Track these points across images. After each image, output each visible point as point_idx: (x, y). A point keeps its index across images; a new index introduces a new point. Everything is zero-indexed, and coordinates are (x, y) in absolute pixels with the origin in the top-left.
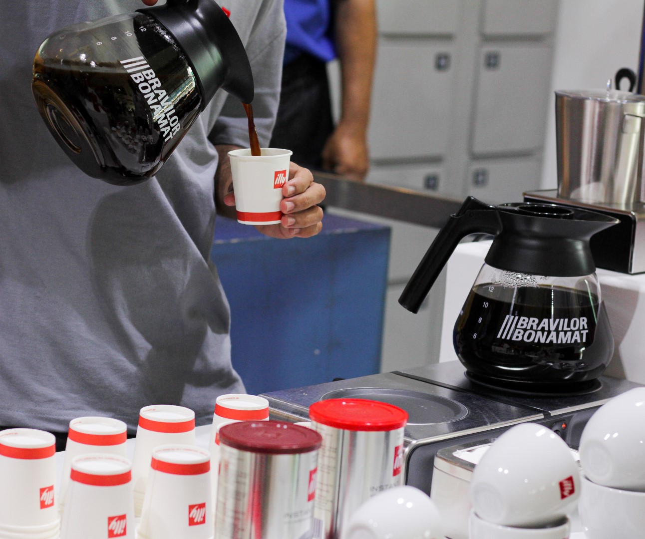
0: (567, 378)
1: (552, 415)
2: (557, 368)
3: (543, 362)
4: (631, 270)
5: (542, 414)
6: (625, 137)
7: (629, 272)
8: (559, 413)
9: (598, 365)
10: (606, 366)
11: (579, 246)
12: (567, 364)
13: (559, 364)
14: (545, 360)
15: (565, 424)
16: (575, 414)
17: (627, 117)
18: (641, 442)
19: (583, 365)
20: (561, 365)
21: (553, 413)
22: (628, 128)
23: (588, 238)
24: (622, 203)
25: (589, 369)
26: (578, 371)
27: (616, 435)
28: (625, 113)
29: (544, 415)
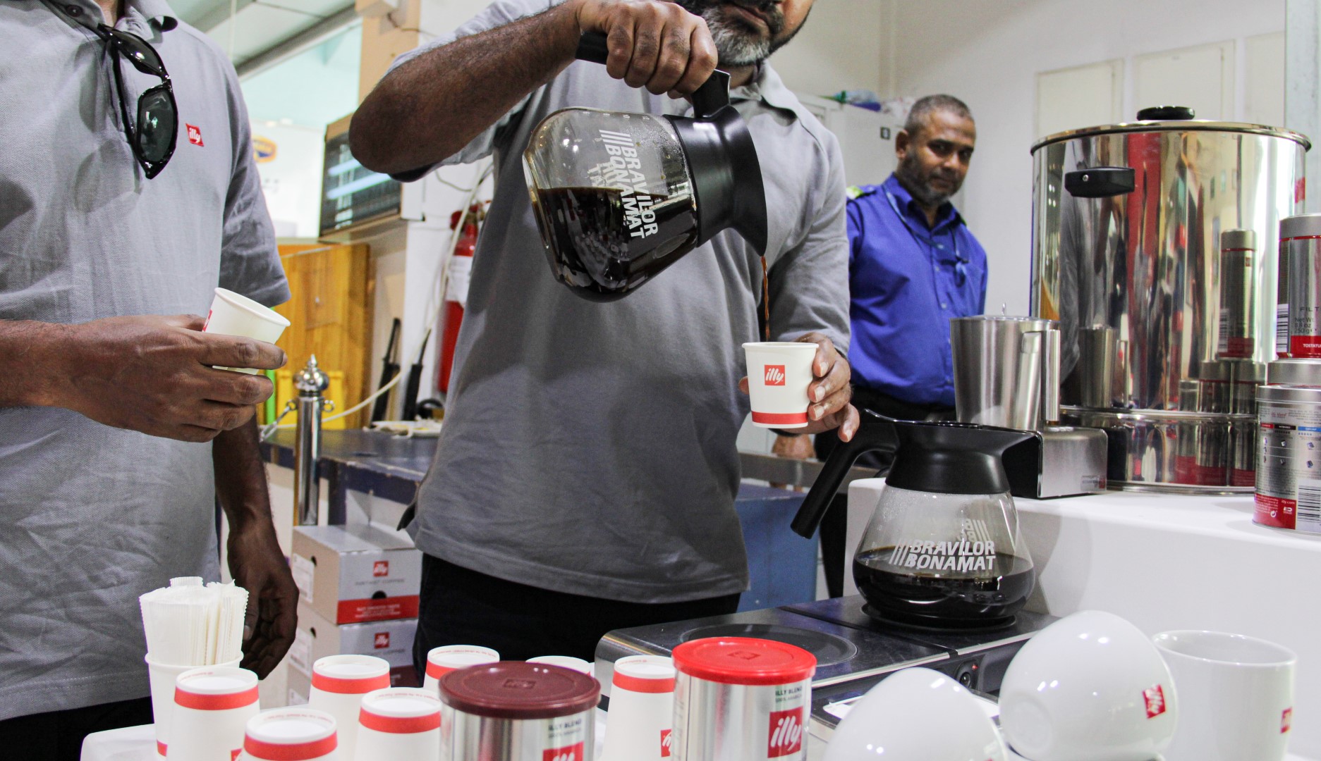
0: (983, 611)
1: (959, 654)
2: (970, 600)
3: (953, 594)
4: (1040, 494)
5: (947, 653)
6: (1024, 357)
7: (1038, 496)
8: (968, 652)
9: (1018, 598)
10: (1027, 599)
11: (991, 462)
12: (982, 595)
13: (972, 595)
14: (955, 591)
15: (977, 666)
16: (987, 653)
17: (1026, 335)
18: (1095, 694)
19: (1000, 596)
20: (975, 596)
21: (961, 652)
22: (1027, 347)
23: (1001, 452)
24: (1025, 422)
25: (1009, 603)
26: (995, 604)
27: (1054, 684)
28: (1023, 332)
29: (950, 654)
